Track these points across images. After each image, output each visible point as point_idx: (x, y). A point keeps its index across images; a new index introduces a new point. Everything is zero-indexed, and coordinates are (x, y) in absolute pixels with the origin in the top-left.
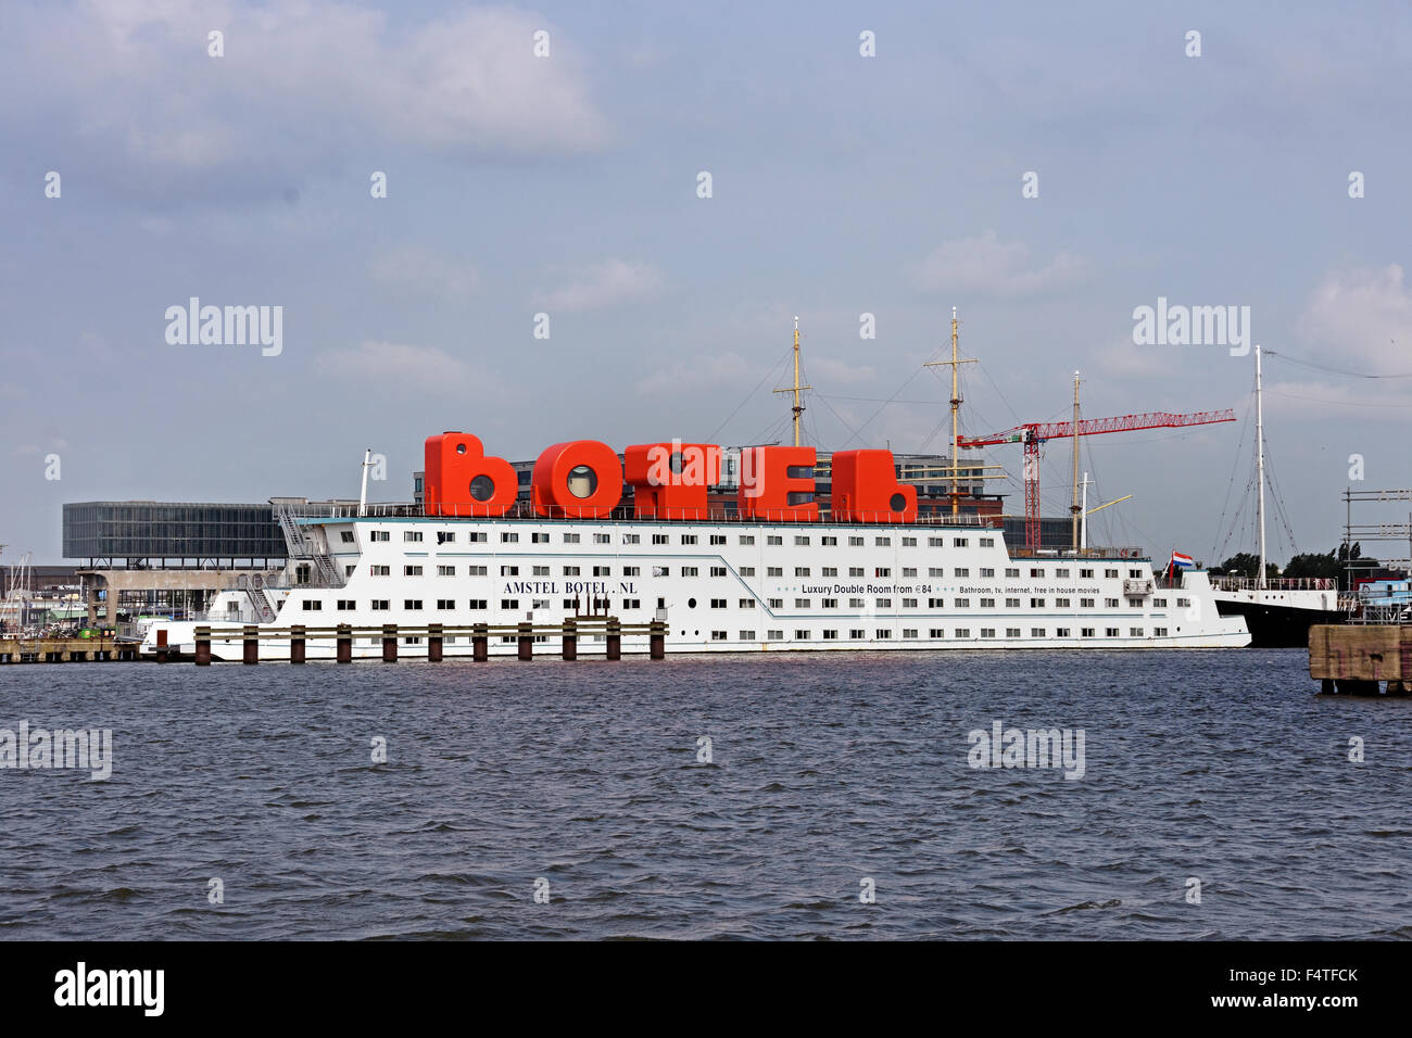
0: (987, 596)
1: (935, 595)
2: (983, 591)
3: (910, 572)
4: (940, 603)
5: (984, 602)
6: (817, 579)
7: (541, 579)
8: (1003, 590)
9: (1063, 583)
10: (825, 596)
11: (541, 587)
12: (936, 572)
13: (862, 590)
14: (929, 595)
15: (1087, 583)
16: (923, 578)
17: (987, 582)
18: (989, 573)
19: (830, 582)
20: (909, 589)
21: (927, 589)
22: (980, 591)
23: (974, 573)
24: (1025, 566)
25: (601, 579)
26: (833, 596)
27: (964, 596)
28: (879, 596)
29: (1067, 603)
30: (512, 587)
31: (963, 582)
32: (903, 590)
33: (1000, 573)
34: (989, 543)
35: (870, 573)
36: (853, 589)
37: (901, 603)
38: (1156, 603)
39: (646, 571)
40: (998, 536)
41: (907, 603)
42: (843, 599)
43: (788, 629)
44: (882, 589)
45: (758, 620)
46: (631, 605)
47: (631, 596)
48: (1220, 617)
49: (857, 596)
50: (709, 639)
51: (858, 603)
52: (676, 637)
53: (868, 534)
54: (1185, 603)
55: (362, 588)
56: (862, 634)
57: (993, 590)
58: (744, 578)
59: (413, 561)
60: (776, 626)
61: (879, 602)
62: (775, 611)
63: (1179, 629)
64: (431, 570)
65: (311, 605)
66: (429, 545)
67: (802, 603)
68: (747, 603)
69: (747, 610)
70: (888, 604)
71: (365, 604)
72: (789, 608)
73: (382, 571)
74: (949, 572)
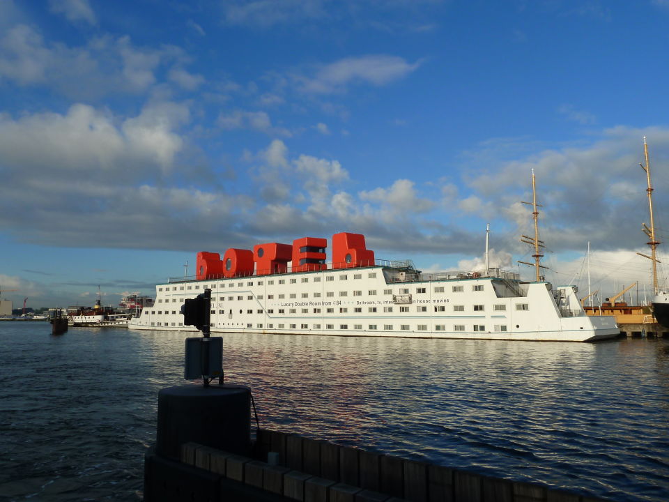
0: (372, 306)
1: (343, 306)
2: (370, 303)
3: (330, 294)
4: (346, 310)
5: (370, 310)
6: (288, 300)
8: (382, 302)
9: (422, 297)
10: (291, 307)
12: (344, 294)
13: (307, 304)
14: (340, 306)
15: (440, 296)
16: (337, 297)
17: (372, 298)
18: (372, 293)
19: (293, 300)
20: (330, 303)
21: (339, 303)
22: (368, 303)
23: (365, 293)
24: (395, 288)
25: (213, 302)
26: (294, 307)
27: (359, 306)
28: (315, 307)
29: (425, 309)
31: (358, 298)
32: (327, 304)
33: (380, 293)
34: (374, 276)
35: (311, 296)
37: (326, 310)
38: (498, 308)
39: (226, 299)
40: (379, 271)
41: (329, 311)
42: (299, 309)
43: (276, 323)
44: (316, 304)
45: (264, 319)
46: (222, 312)
47: (222, 309)
48: (560, 317)
49: (305, 307)
50: (246, 327)
51: (305, 311)
52: (235, 326)
53: (311, 276)
54: (524, 307)
55: (157, 307)
56: (306, 326)
57: (376, 302)
58: (259, 300)
59: (167, 298)
60: (271, 321)
61: (315, 311)
62: (271, 315)
63: (518, 326)
64: (171, 301)
65: (147, 313)
66: (171, 292)
67: (281, 311)
68: (260, 312)
69: (260, 315)
70: (319, 311)
71: (156, 313)
72: (276, 313)
73: (160, 301)
74: (350, 294)
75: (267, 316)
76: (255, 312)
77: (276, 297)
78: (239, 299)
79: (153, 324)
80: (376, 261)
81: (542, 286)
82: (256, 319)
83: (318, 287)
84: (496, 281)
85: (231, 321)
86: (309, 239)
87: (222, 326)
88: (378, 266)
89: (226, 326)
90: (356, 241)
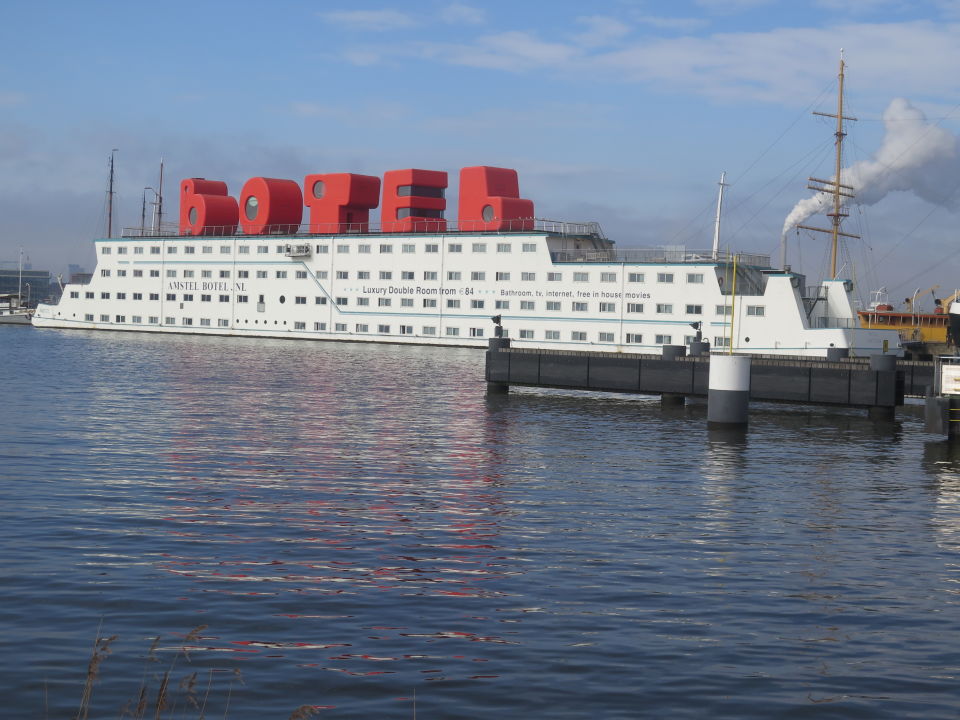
0: (527, 298)
1: (477, 297)
2: (524, 294)
3: (455, 276)
4: (481, 304)
5: (524, 305)
6: (375, 281)
7: (188, 279)
8: (544, 293)
9: (609, 287)
10: (381, 295)
11: (189, 285)
12: (479, 276)
13: (411, 291)
14: (471, 297)
15: (636, 287)
16: (466, 281)
17: (527, 286)
18: (528, 276)
19: (386, 284)
20: (453, 291)
22: (520, 294)
23: (516, 277)
24: (567, 270)
25: (224, 280)
26: (388, 296)
27: (503, 298)
28: (427, 296)
29: (611, 307)
30: (173, 285)
31: (503, 285)
32: (448, 292)
33: (542, 277)
34: (531, 248)
35: (419, 276)
36: (404, 291)
37: (445, 303)
38: (720, 310)
39: (253, 274)
40: (540, 241)
41: (451, 303)
42: (396, 299)
43: (351, 323)
44: (429, 291)
45: (328, 315)
46: (243, 299)
47: (243, 294)
48: (805, 328)
49: (408, 296)
50: (292, 328)
51: (408, 303)
52: (271, 325)
53: (420, 242)
54: (758, 311)
55: (97, 284)
56: (410, 330)
57: (534, 293)
58: (320, 281)
59: (122, 267)
60: (342, 320)
61: (425, 303)
62: (342, 307)
63: (747, 340)
64: (130, 273)
65: (74, 295)
66: (130, 256)
67: (362, 302)
68: (321, 301)
69: (321, 306)
70: (433, 303)
71: (98, 296)
72: (352, 305)
73: (106, 273)
74: (491, 276)
75: (334, 310)
76: (311, 301)
77: (352, 275)
78: (278, 276)
79: (90, 318)
80: (536, 223)
81: (786, 280)
82: (311, 314)
83: (432, 262)
84: (721, 267)
85: (261, 317)
86: (415, 172)
87: (242, 324)
88: (540, 232)
89: (251, 325)
90: (502, 182)
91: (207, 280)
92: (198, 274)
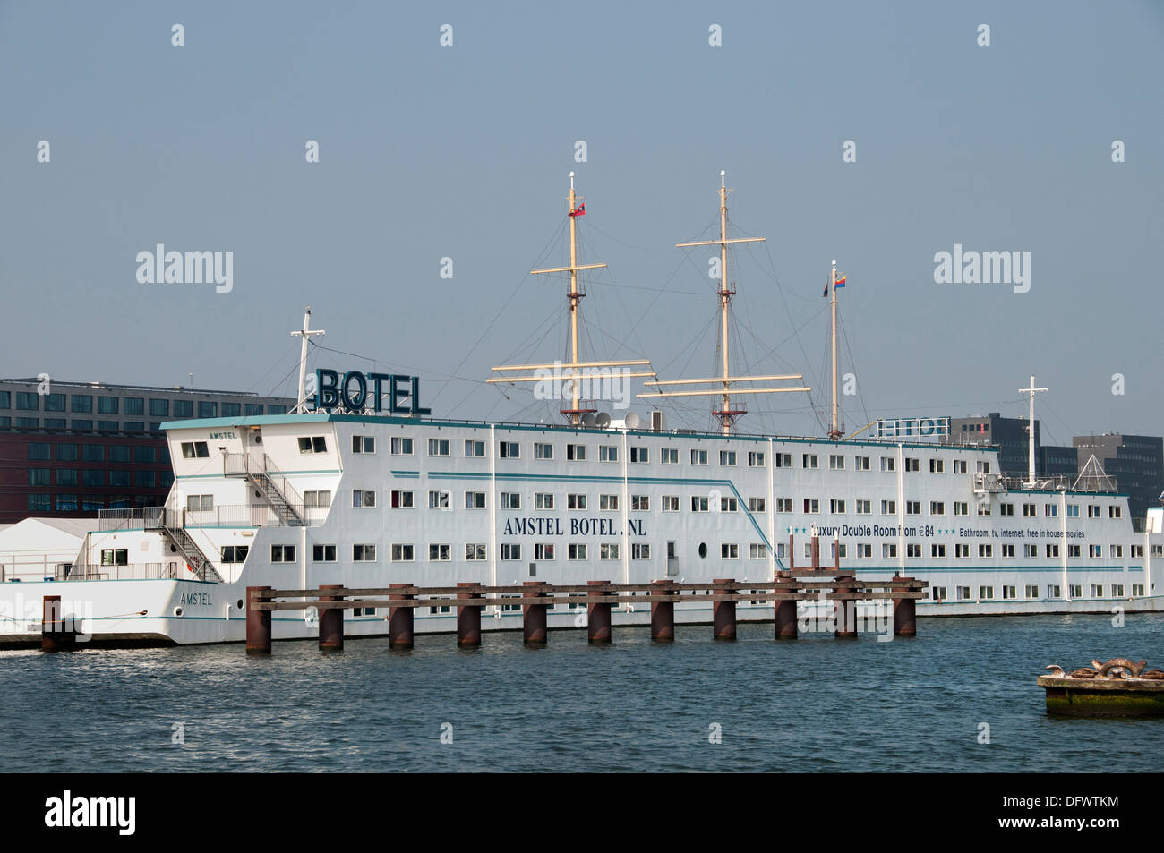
2: (981, 534)
6: (826, 516)
7: (544, 513)
8: (999, 532)
9: (1052, 523)
11: (544, 525)
15: (1073, 523)
21: (929, 532)
23: (973, 508)
24: (1017, 500)
25: (608, 514)
29: (1055, 550)
30: (514, 526)
32: (908, 532)
33: (996, 510)
36: (860, 532)
38: (1134, 551)
39: (655, 502)
44: (888, 531)
46: (641, 552)
47: (640, 540)
54: (1158, 551)
59: (404, 485)
63: (1153, 586)
64: (422, 500)
65: (282, 553)
66: (420, 459)
73: (364, 498)
75: (777, 565)
76: (744, 551)
78: (695, 508)
91: (578, 514)
92: (561, 503)
